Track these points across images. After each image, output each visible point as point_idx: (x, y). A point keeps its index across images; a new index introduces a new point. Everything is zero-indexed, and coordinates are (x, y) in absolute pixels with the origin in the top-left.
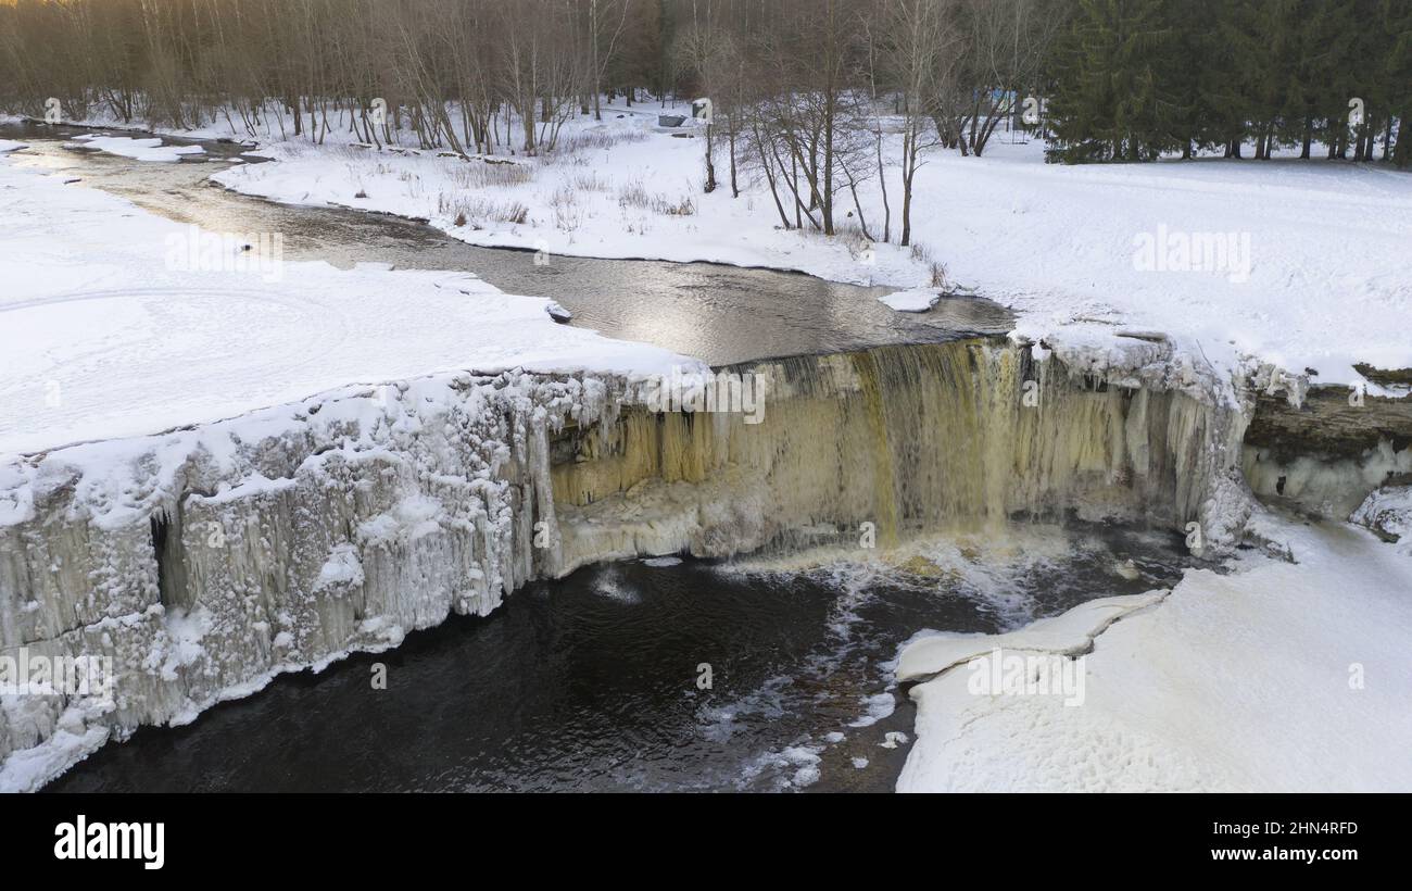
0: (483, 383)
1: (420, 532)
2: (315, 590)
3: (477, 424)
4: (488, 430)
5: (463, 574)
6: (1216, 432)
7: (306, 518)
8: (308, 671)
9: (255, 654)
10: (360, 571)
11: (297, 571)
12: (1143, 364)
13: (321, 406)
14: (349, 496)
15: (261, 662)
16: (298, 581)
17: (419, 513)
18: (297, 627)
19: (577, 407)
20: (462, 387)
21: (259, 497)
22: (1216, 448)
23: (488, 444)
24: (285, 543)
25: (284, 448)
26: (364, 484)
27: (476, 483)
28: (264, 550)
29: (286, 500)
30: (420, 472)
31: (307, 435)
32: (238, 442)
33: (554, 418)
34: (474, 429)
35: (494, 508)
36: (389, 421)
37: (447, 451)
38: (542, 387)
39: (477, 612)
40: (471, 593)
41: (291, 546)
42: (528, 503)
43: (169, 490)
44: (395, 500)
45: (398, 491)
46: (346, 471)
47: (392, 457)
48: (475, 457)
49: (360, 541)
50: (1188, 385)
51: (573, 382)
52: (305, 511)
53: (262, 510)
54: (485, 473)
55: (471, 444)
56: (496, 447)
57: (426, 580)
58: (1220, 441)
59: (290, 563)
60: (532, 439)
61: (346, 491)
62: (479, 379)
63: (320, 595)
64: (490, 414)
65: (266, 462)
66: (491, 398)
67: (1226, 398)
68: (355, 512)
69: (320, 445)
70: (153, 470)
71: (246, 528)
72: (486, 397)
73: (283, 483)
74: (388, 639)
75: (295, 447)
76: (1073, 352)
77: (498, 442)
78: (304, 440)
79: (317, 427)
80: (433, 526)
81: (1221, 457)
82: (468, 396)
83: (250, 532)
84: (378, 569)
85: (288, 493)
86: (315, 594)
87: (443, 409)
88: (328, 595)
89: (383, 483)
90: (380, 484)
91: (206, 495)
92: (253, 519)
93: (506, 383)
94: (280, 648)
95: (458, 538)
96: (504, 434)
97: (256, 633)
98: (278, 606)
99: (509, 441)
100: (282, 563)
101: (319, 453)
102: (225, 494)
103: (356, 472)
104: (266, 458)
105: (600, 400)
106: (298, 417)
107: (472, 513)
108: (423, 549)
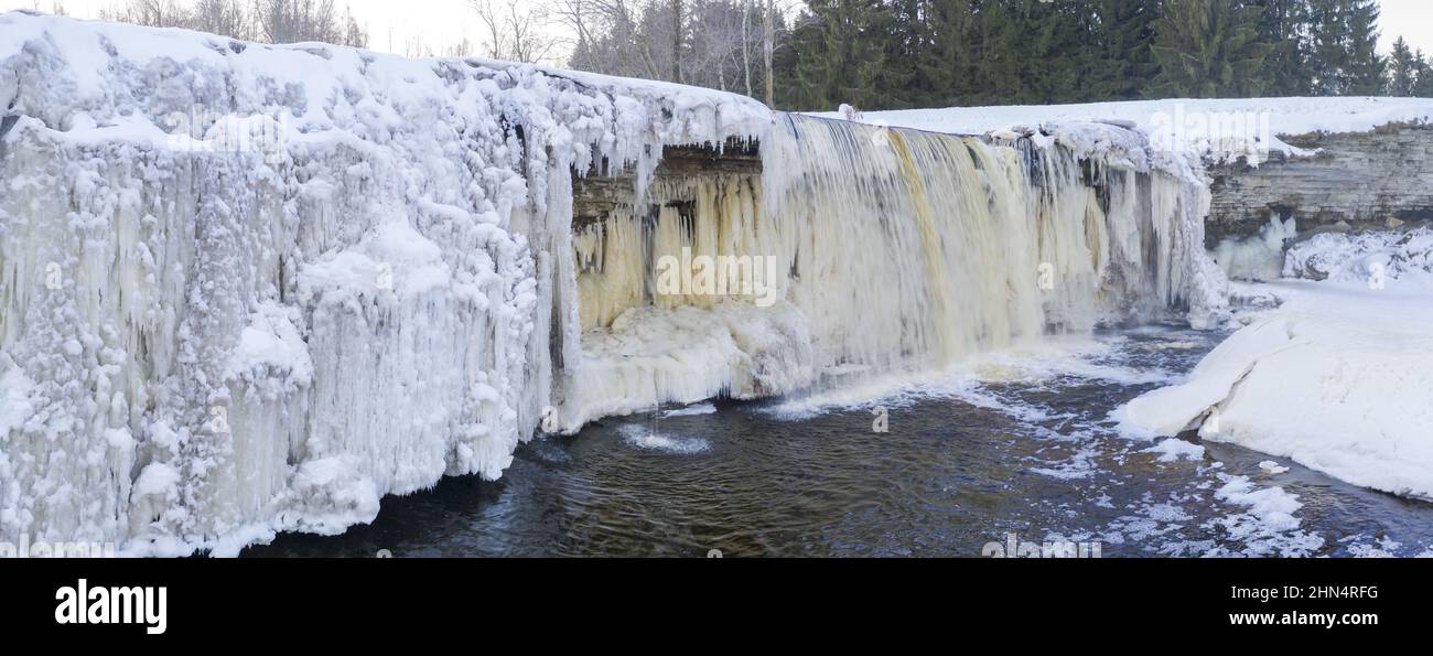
0: (480, 76)
1: (419, 284)
2: (231, 373)
3: (478, 135)
4: (493, 149)
5: (468, 389)
7: (223, 219)
9: (103, 498)
10: (306, 358)
11: (198, 330)
14: (290, 208)
16: (199, 351)
17: (407, 252)
18: (188, 452)
19: (608, 137)
20: (452, 76)
23: (494, 170)
24: (179, 267)
25: (190, 83)
26: (320, 187)
27: (482, 229)
28: (142, 267)
29: (191, 175)
31: (226, 78)
33: (578, 148)
34: (474, 143)
35: (510, 272)
36: (352, 96)
37: (442, 163)
38: (564, 96)
39: (484, 470)
40: (477, 430)
41: (192, 278)
42: (546, 285)
44: (369, 226)
45: (375, 207)
46: (287, 159)
48: (476, 188)
52: (223, 207)
53: (147, 183)
54: (492, 216)
55: (470, 165)
56: (505, 178)
57: (422, 383)
59: (185, 307)
62: (475, 69)
63: (239, 386)
64: (492, 125)
65: (160, 99)
66: (496, 100)
68: (298, 241)
69: (246, 102)
71: (117, 210)
72: (488, 97)
75: (207, 88)
77: (508, 170)
78: (222, 84)
82: (461, 91)
83: (123, 221)
84: (339, 353)
85: (194, 163)
86: (230, 383)
87: (425, 99)
88: (251, 390)
89: (350, 189)
90: (344, 192)
91: (49, 124)
92: (131, 195)
93: (514, 82)
94: (151, 499)
95: (462, 319)
96: (516, 158)
97: (110, 452)
98: (151, 408)
99: (524, 170)
100: (170, 310)
102: (85, 132)
103: (303, 165)
104: (159, 92)
105: (641, 129)
106: (213, 46)
107: (482, 277)
108: (423, 318)
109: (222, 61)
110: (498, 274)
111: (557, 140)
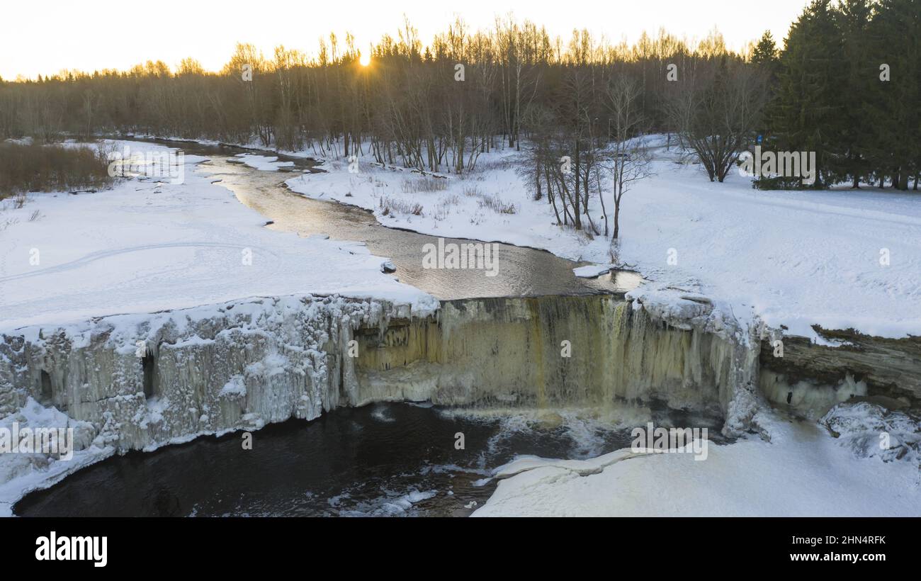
0: (318, 301)
1: (273, 372)
2: (220, 395)
3: (313, 321)
4: (318, 325)
5: (299, 397)
6: (737, 360)
7: (218, 359)
8: (214, 435)
9: (189, 423)
10: (244, 389)
11: (212, 385)
12: (694, 316)
13: (233, 306)
14: (242, 351)
15: (192, 428)
16: (212, 390)
17: (274, 363)
18: (210, 413)
19: (366, 316)
20: (307, 302)
21: (196, 347)
22: (737, 370)
23: (318, 331)
24: (207, 371)
25: (211, 325)
26: (250, 346)
27: (308, 351)
28: (196, 373)
29: (209, 350)
30: (279, 342)
31: (224, 319)
32: (189, 320)
33: (354, 321)
34: (311, 324)
35: (318, 363)
36: (267, 316)
37: (294, 333)
38: (348, 305)
39: (305, 418)
40: (302, 408)
41: (210, 373)
42: (338, 365)
43: (153, 339)
44: (264, 356)
45: (266, 351)
46: (242, 339)
47: (264, 334)
48: (310, 338)
49: (246, 374)
50: (719, 330)
51: (365, 303)
52: (218, 356)
53: (197, 353)
54: (315, 347)
55: (309, 331)
56: (322, 334)
57: (276, 397)
58: (739, 367)
59: (209, 381)
60: (341, 331)
61: (241, 348)
62: (316, 298)
63: (222, 398)
64: (320, 317)
65: (201, 331)
66: (321, 308)
67: (744, 340)
68: (246, 359)
69: (230, 325)
70: (147, 329)
71: (188, 361)
72: (319, 308)
73: (208, 341)
74: (255, 425)
75: (216, 324)
76: (652, 306)
77: (323, 331)
78: (222, 321)
79: (230, 316)
80: (281, 370)
81: (740, 376)
82: (310, 306)
83: (190, 364)
84: (252, 389)
85: (210, 346)
86: (219, 397)
87: (295, 312)
88: (226, 399)
89: (259, 346)
90: (258, 347)
91: (170, 343)
92: (192, 357)
93: (330, 301)
94: (202, 422)
95: (297, 378)
96: (327, 327)
97: (190, 413)
98: (203, 401)
99: (329, 331)
100: (206, 381)
101: (229, 329)
102: (180, 343)
103: (246, 340)
104: (202, 329)
105: (378, 314)
106: (220, 310)
107: (305, 366)
108: (275, 382)
109: (223, 315)
110: (314, 364)
111: (343, 320)
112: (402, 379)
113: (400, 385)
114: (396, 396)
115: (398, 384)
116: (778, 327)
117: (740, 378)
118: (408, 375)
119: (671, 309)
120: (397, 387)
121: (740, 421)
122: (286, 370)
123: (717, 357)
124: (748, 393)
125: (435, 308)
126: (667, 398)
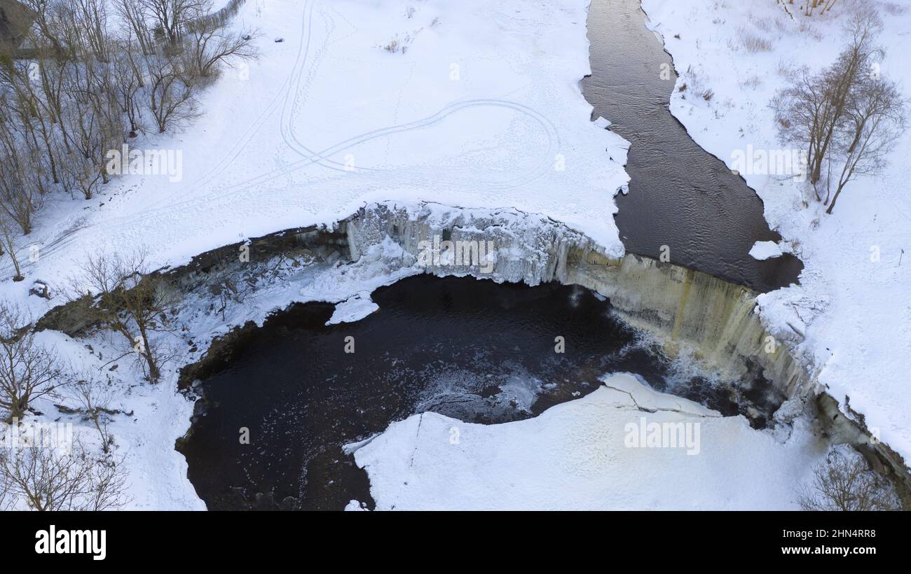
0: (551, 223)
1: (513, 259)
6: (802, 381)
8: (476, 278)
10: (496, 260)
12: (787, 339)
13: (499, 213)
14: (499, 240)
15: (465, 271)
17: (514, 254)
19: (577, 243)
20: (545, 222)
21: (473, 233)
25: (484, 222)
26: (504, 239)
27: (538, 251)
29: (479, 236)
30: (520, 242)
32: (472, 216)
34: (543, 236)
35: (541, 260)
36: (518, 224)
37: (532, 239)
38: (568, 232)
40: (528, 279)
42: (555, 263)
43: (450, 224)
44: (510, 247)
45: (512, 245)
47: (513, 235)
48: (541, 243)
49: (499, 253)
50: (797, 358)
51: (578, 235)
52: (484, 240)
53: (472, 236)
54: (542, 249)
57: (513, 271)
60: (560, 246)
61: (498, 238)
62: (550, 221)
65: (478, 224)
66: (552, 228)
67: (811, 373)
68: (501, 244)
69: (496, 224)
70: (448, 218)
71: (467, 239)
72: (550, 228)
73: (480, 231)
74: (499, 280)
76: (764, 318)
78: (490, 221)
79: (496, 219)
80: (517, 259)
82: (545, 225)
85: (480, 234)
89: (509, 242)
91: (459, 227)
93: (558, 226)
94: (471, 269)
96: (552, 241)
99: (553, 243)
101: (494, 226)
102: (464, 229)
103: (503, 234)
105: (585, 244)
106: (491, 215)
107: (533, 259)
108: (512, 264)
109: (491, 218)
110: (539, 259)
111: (563, 240)
112: (599, 276)
113: (595, 281)
114: (591, 287)
115: (594, 280)
116: (824, 384)
117: (799, 391)
118: (604, 275)
119: (772, 328)
120: (592, 282)
121: (784, 415)
122: (521, 259)
123: (793, 371)
124: (800, 402)
125: (620, 256)
126: (765, 367)
